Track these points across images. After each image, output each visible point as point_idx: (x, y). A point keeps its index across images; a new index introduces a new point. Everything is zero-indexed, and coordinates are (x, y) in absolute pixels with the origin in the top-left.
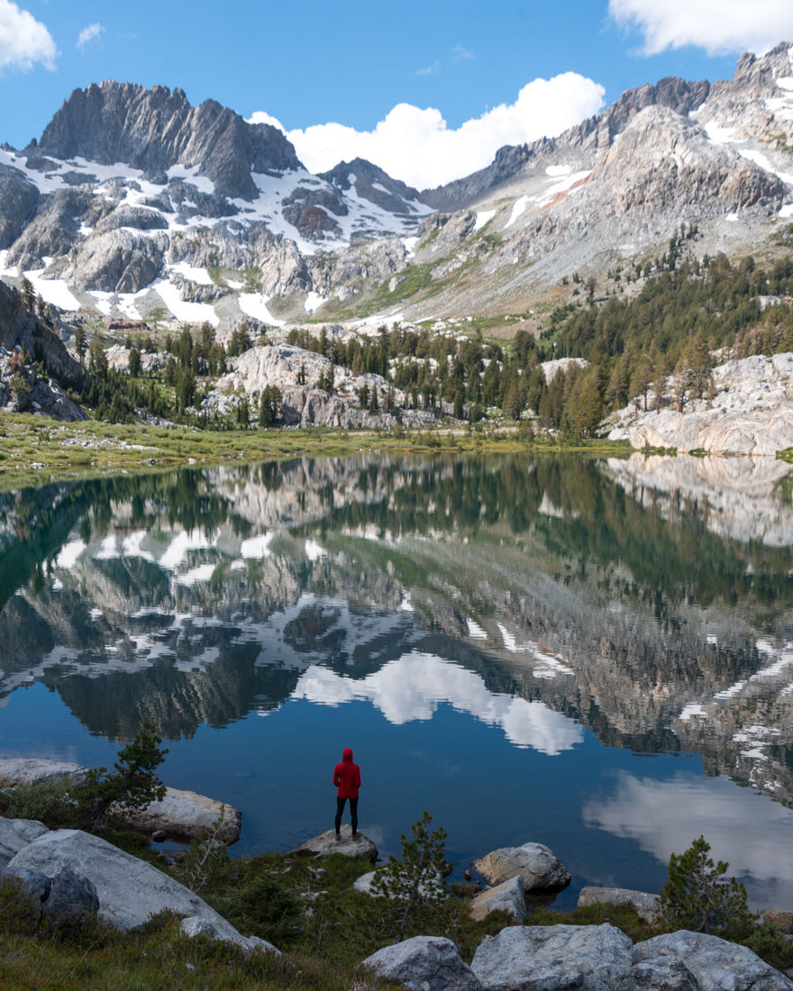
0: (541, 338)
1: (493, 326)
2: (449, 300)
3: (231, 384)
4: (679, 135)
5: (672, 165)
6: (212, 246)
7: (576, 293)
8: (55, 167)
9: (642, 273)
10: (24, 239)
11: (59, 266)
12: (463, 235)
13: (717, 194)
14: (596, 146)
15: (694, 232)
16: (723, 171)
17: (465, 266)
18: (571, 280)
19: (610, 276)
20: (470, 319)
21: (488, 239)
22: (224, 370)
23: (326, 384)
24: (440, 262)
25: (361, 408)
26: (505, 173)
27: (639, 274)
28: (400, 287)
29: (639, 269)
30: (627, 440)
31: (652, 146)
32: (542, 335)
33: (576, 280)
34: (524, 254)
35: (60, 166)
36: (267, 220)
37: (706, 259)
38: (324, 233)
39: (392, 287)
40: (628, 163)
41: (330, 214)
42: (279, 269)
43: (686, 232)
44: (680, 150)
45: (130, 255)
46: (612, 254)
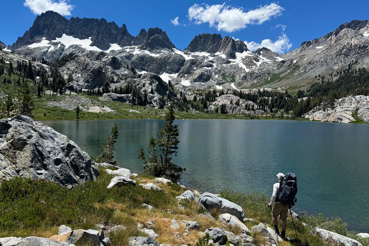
0: (307, 92)
1: (294, 89)
2: (284, 82)
3: (216, 104)
4: (353, 36)
5: (351, 44)
6: (224, 71)
7: (319, 80)
8: (189, 54)
9: (339, 74)
10: (181, 71)
11: (188, 77)
12: (289, 65)
13: (365, 51)
14: (331, 40)
15: (356, 62)
16: (367, 45)
17: (289, 73)
18: (318, 76)
19: (329, 75)
20: (288, 87)
21: (296, 66)
22: (215, 100)
23: (237, 103)
24: (283, 72)
25: (246, 109)
26: (304, 49)
27: (338, 74)
28: (271, 79)
29: (338, 73)
30: (309, 118)
31: (345, 39)
32: (307, 91)
33: (319, 76)
34: (306, 69)
35: (191, 54)
36: (238, 64)
37: (359, 69)
38: (253, 67)
39: (269, 79)
40: (337, 44)
41: (255, 62)
42: (240, 76)
43: (354, 62)
44: (353, 40)
45: (204, 74)
46: (331, 69)
